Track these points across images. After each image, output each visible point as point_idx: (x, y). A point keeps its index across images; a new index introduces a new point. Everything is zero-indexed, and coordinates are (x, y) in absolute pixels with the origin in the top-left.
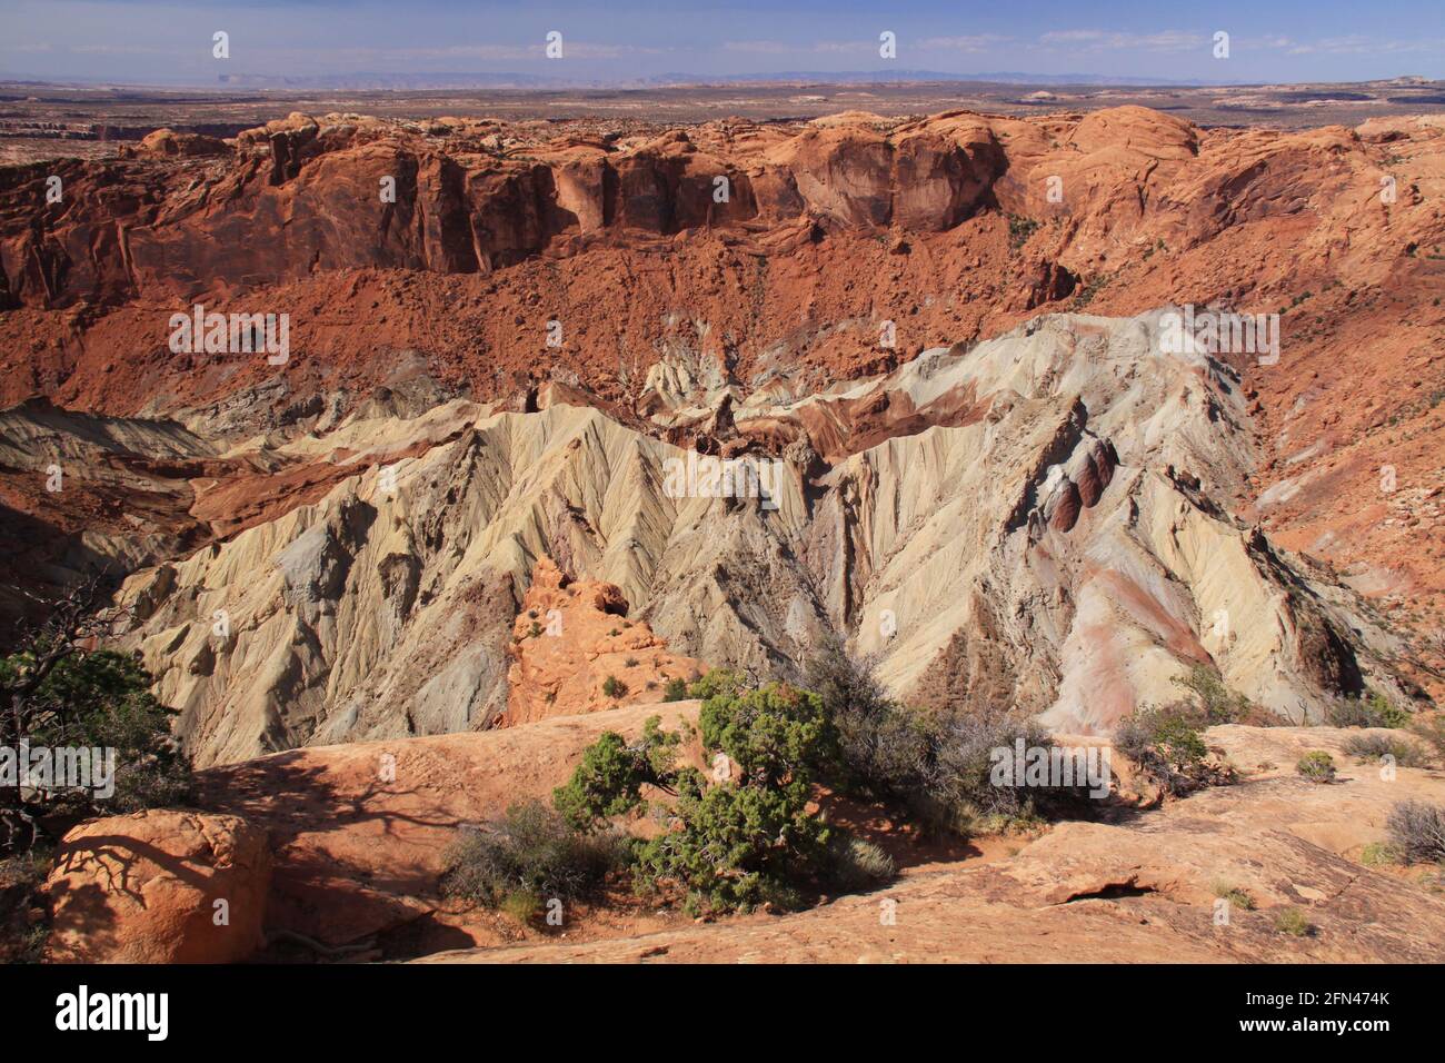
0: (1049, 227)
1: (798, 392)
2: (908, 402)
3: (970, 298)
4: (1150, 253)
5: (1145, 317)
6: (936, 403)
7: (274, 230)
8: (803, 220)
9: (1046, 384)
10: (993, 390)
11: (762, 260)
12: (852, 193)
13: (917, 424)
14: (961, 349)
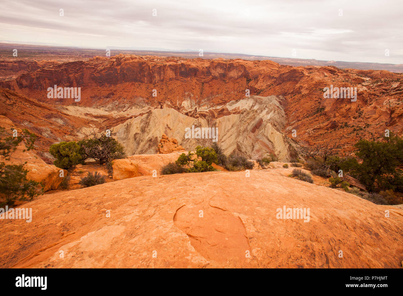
0: (253, 80)
1: (209, 107)
2: (227, 110)
3: (240, 92)
4: (270, 86)
5: (269, 97)
6: (232, 110)
7: (116, 75)
8: (211, 77)
9: (251, 108)
10: (242, 108)
11: (203, 83)
12: (220, 72)
13: (229, 113)
14: (237, 101)
